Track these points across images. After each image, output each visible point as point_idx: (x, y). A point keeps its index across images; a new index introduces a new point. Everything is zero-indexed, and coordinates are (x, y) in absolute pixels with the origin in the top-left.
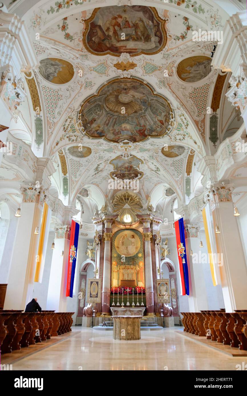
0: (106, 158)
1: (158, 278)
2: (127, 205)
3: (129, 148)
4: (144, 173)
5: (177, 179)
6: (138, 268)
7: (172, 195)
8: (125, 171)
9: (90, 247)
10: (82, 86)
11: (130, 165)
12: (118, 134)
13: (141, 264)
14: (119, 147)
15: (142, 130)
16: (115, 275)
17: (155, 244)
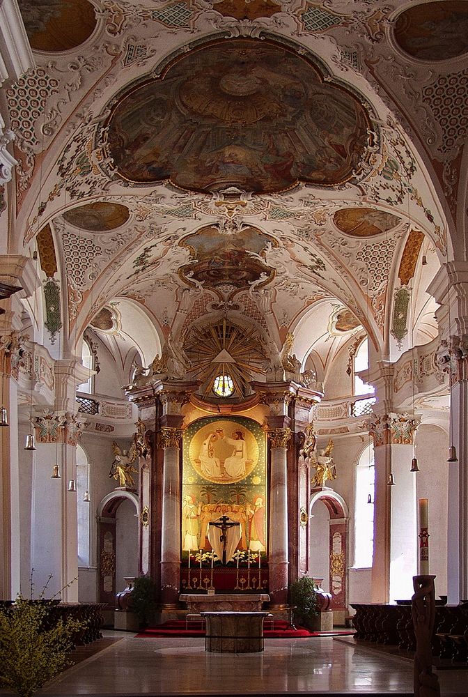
0: (170, 232)
2: (224, 352)
3: (240, 207)
4: (279, 270)
5: (371, 293)
6: (249, 511)
7: (353, 328)
8: (224, 264)
9: (123, 460)
10: (117, 57)
11: (239, 249)
12: (210, 173)
13: (260, 501)
14: (212, 205)
15: (281, 165)
16: (190, 526)
17: (298, 455)
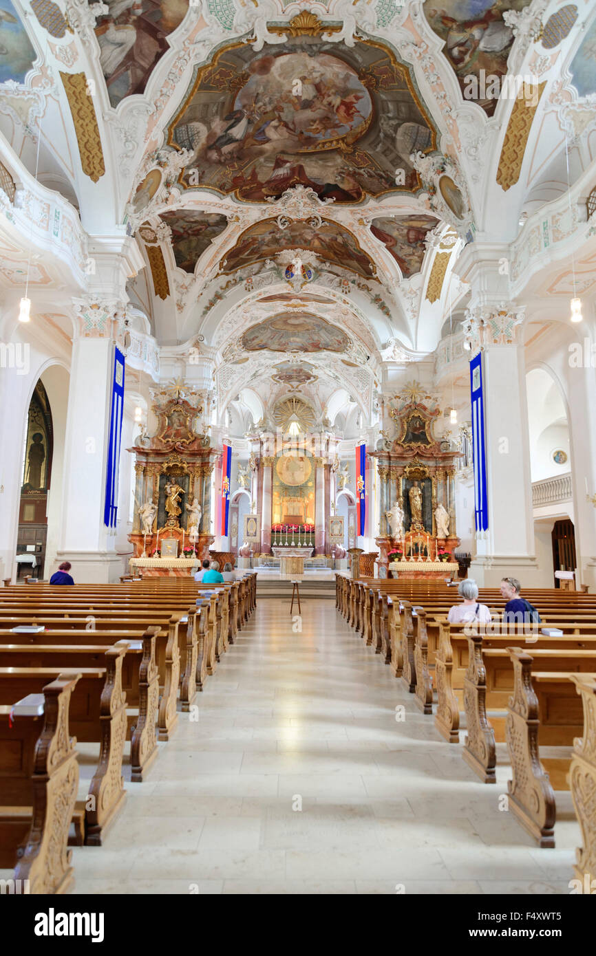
0: (268, 364)
1: (332, 514)
3: (299, 357)
4: (319, 377)
5: (361, 392)
6: (307, 501)
8: (293, 374)
9: (243, 472)
11: (300, 369)
12: (285, 345)
13: (312, 496)
14: (286, 355)
15: (316, 343)
16: (277, 509)
17: (330, 471)
